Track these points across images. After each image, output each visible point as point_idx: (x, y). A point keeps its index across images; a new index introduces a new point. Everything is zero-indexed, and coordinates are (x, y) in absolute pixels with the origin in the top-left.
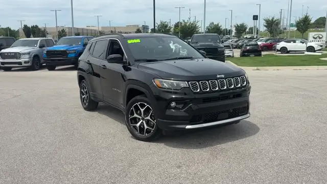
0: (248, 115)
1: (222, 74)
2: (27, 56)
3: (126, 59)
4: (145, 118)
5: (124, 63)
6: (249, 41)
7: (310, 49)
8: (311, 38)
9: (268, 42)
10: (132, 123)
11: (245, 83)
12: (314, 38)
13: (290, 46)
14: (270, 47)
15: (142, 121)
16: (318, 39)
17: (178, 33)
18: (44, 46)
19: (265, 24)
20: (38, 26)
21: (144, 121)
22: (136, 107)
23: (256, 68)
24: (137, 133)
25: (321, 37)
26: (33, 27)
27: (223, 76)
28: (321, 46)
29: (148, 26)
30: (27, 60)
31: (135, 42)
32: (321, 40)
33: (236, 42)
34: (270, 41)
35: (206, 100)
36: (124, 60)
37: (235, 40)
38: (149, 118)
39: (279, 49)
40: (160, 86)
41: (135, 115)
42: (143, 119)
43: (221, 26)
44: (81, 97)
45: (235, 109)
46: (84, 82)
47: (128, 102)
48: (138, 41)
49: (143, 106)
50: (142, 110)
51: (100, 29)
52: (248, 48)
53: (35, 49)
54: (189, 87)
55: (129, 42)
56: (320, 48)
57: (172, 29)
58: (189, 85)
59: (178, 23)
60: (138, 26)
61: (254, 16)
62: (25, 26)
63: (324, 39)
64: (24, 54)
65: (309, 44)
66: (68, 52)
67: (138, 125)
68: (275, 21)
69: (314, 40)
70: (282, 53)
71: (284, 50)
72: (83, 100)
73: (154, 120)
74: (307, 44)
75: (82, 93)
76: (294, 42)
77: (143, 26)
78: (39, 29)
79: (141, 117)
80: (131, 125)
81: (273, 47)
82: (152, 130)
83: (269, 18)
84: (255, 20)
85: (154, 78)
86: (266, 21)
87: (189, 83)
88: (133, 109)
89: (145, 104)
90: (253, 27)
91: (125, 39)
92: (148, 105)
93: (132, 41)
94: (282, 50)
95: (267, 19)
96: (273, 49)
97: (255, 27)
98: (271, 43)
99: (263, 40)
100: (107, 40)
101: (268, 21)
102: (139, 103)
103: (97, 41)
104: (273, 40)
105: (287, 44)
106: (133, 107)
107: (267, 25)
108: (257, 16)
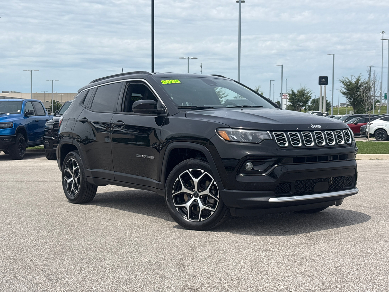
0: (356, 190)
1: (318, 124)
3: (162, 106)
4: (200, 194)
5: (159, 113)
9: (351, 121)
10: (177, 203)
11: (350, 140)
15: (194, 198)
19: (345, 91)
21: (198, 199)
22: (186, 177)
24: (187, 219)
27: (319, 127)
31: (173, 82)
34: (354, 119)
35: (298, 160)
36: (159, 109)
38: (207, 192)
39: (372, 132)
40: (229, 139)
41: (184, 190)
42: (196, 195)
45: (338, 178)
46: (72, 155)
48: (177, 81)
49: (196, 174)
50: (196, 181)
54: (273, 139)
55: (164, 82)
58: (273, 137)
61: (321, 78)
67: (188, 204)
68: (361, 86)
71: (381, 134)
72: (67, 187)
73: (216, 196)
75: (66, 175)
79: (192, 193)
80: (175, 205)
81: (361, 129)
82: (213, 211)
83: (350, 79)
84: (323, 86)
85: (217, 128)
86: (345, 84)
87: (273, 133)
88: (179, 181)
89: (201, 171)
90: (319, 98)
91: (155, 78)
92: (206, 173)
93: (168, 82)
94: (378, 134)
95: (348, 81)
96: (361, 132)
97: (323, 97)
98: (356, 124)
99: (341, 117)
100: (121, 82)
101: (349, 86)
102: (191, 170)
103: (98, 87)
104: (359, 117)
105: (386, 123)
106: (179, 176)
107: (347, 92)
108: (326, 78)
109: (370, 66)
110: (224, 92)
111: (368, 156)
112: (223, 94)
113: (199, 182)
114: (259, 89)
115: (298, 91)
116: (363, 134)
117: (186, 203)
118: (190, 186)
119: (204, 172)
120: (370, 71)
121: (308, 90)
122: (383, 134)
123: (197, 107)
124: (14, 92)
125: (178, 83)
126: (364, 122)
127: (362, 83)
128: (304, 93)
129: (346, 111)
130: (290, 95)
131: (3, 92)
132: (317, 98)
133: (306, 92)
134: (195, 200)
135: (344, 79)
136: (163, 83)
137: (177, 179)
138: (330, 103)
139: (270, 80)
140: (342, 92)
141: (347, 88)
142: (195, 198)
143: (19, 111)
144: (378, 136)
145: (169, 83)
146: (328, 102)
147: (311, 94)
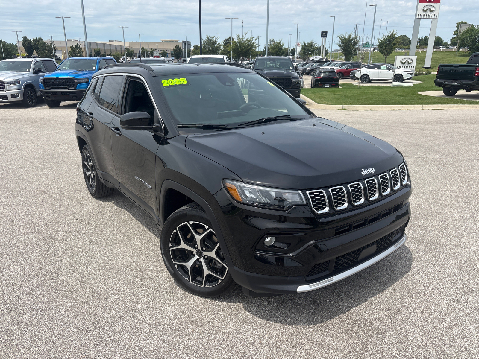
2: (15, 87)
3: (159, 122)
4: (205, 254)
6: (319, 65)
7: (398, 78)
8: (398, 64)
9: (344, 67)
10: (176, 260)
11: (406, 178)
12: (402, 63)
13: (373, 73)
14: (346, 74)
15: (196, 257)
16: (407, 65)
17: (229, 52)
18: (40, 71)
19: (341, 44)
20: (42, 39)
21: (202, 259)
22: (185, 230)
23: (341, 107)
24: (188, 279)
25: (410, 61)
26: (35, 40)
27: (372, 171)
28: (411, 74)
29: (190, 42)
30: (15, 92)
31: (177, 83)
32: (410, 65)
33: (303, 66)
34: (346, 65)
36: (156, 124)
37: (302, 63)
38: (212, 254)
39: (359, 77)
41: (183, 245)
42: (200, 254)
43: (283, 45)
44: (85, 174)
46: (86, 149)
47: (166, 216)
48: (183, 81)
50: (198, 238)
51: (127, 45)
52: (322, 76)
53: (26, 76)
54: (308, 204)
55: (166, 83)
56: (410, 76)
57: (221, 48)
58: (307, 199)
59: (230, 38)
60: (176, 42)
61: (323, 32)
62: (25, 39)
63: (414, 64)
64: (9, 83)
65: (397, 71)
66: (76, 81)
67: (189, 264)
68: (352, 40)
69: (401, 65)
70: (362, 83)
71: (365, 78)
72: (87, 179)
73: (224, 261)
74: (394, 71)
75: (85, 168)
76: (379, 68)
77: (183, 42)
78: (44, 44)
79: (194, 251)
80: (174, 262)
81: (351, 73)
82: (221, 279)
83: (345, 36)
84: (324, 38)
85: (223, 179)
86: (341, 39)
87: (308, 193)
88: (177, 233)
89: (204, 227)
90: (321, 47)
91: (156, 76)
92: (211, 230)
93: (171, 82)
94: (363, 78)
95: (343, 36)
96: (350, 76)
97: (323, 46)
98: (347, 69)
99: (337, 64)
100: (122, 75)
101: (344, 40)
102: (191, 223)
103: (105, 76)
104: (349, 64)
105: (369, 71)
106: (177, 228)
107: (342, 45)
108: (326, 32)
109: (356, 24)
110: (257, 43)
111: (364, 106)
112: (257, 44)
113: (203, 240)
114: (282, 41)
115: (308, 43)
116: (352, 77)
117: (186, 262)
118: (191, 241)
119: (208, 229)
120: (356, 28)
121: (315, 43)
122: (366, 78)
123: (204, 125)
124: (117, 41)
125: (183, 83)
126: (352, 67)
127: (353, 38)
128: (312, 45)
129: (338, 56)
130: (302, 46)
131: (110, 41)
132: (319, 46)
133: (313, 44)
134: (198, 259)
135: (340, 35)
136: (164, 85)
137: (175, 231)
138: (327, 50)
139: (289, 34)
140: (338, 45)
141: (342, 41)
142: (199, 257)
143: (94, 68)
144: (363, 80)
145: (172, 84)
146: (326, 49)
147: (317, 45)
